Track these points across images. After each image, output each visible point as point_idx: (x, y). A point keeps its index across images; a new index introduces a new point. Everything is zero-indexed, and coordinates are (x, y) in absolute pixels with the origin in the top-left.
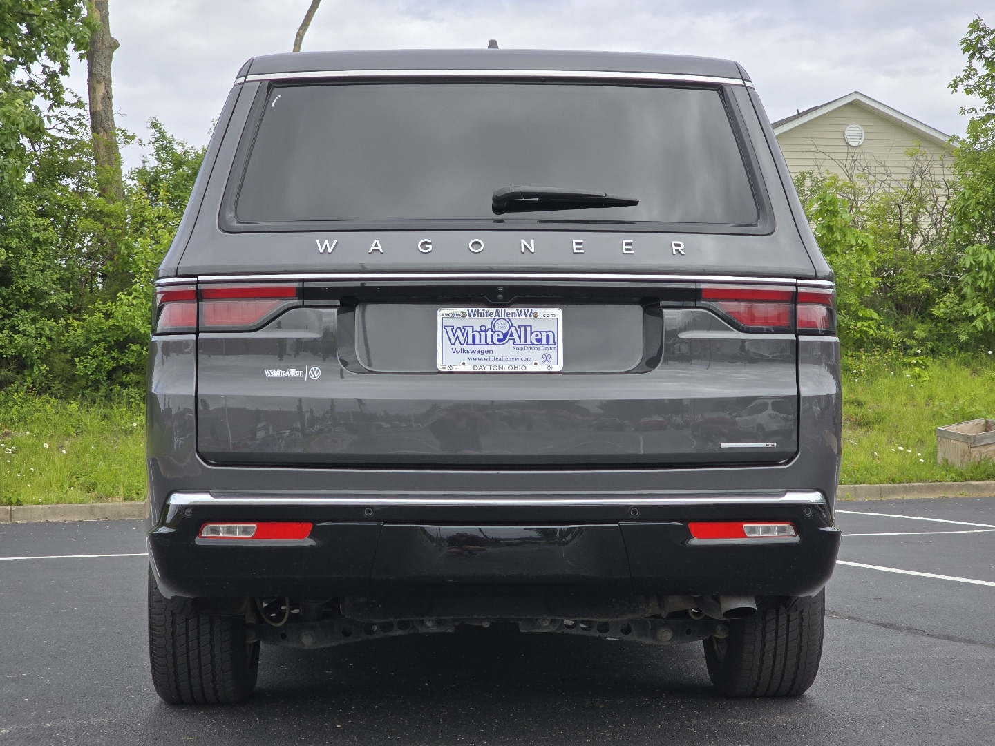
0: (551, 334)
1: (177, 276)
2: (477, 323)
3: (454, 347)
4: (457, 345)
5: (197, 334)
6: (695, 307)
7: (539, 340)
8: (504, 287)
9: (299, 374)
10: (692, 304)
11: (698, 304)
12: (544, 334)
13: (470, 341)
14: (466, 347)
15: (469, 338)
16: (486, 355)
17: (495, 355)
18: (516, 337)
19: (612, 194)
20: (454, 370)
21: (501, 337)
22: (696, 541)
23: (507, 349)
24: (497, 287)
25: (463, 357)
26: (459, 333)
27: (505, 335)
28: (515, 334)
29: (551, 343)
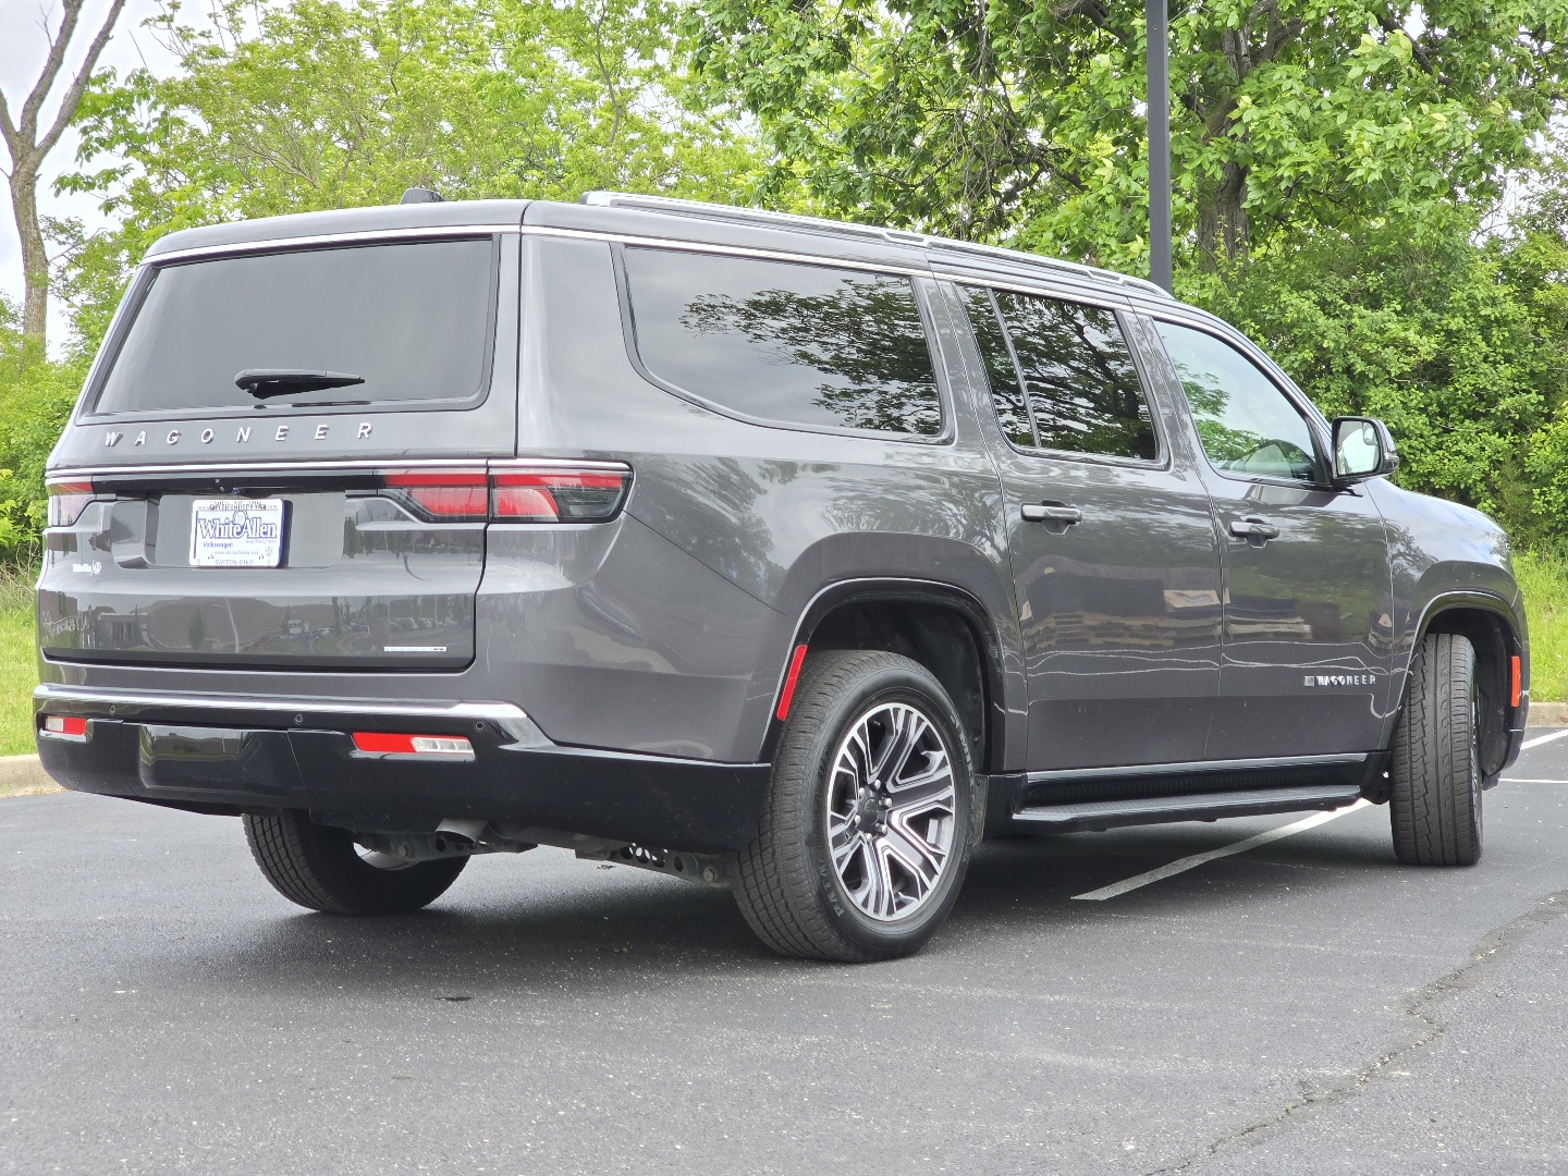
0: (274, 526)
2: (222, 516)
3: (205, 540)
4: (208, 540)
6: (376, 496)
8: (221, 479)
9: (89, 569)
10: (373, 492)
11: (380, 492)
13: (217, 535)
14: (215, 541)
15: (217, 530)
16: (228, 549)
17: (233, 548)
18: (249, 530)
19: (331, 374)
20: (202, 564)
22: (358, 754)
23: (240, 544)
24: (214, 479)
25: (212, 550)
26: (209, 526)
27: (242, 528)
28: (249, 526)
29: (274, 535)
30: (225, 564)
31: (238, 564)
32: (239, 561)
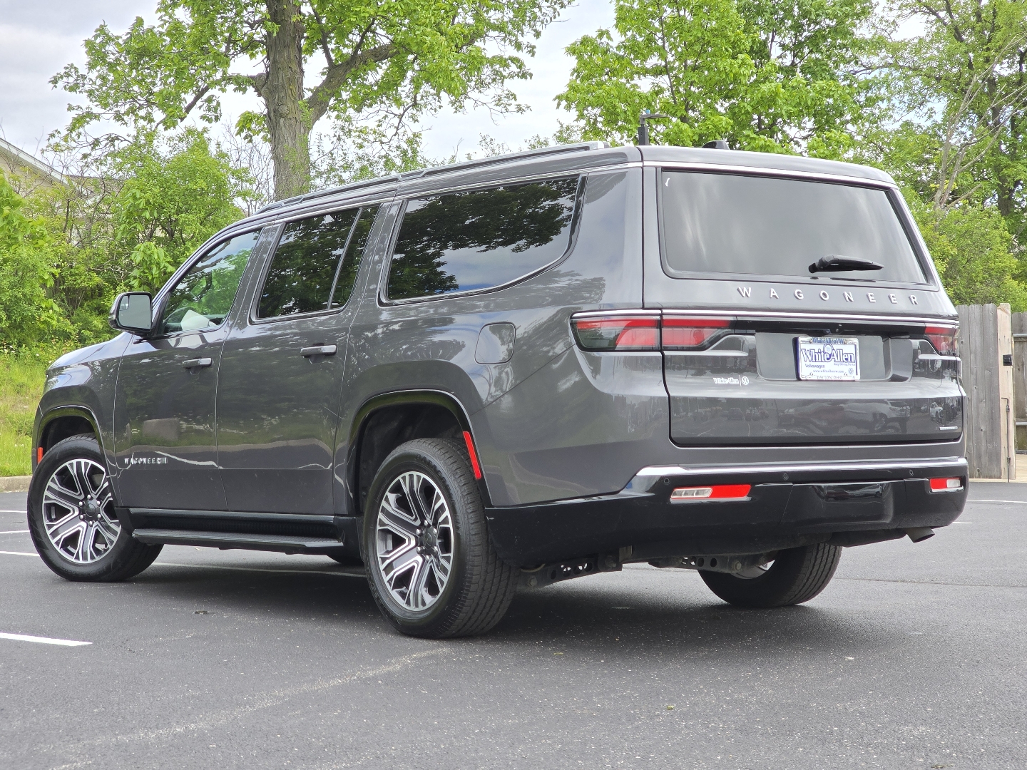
0: (853, 355)
1: (643, 308)
2: (815, 347)
3: (807, 363)
4: (808, 363)
5: (661, 351)
6: (922, 339)
7: (847, 359)
9: (735, 382)
10: (920, 336)
12: (849, 355)
13: (814, 360)
14: (812, 364)
15: (813, 358)
16: (822, 369)
17: (827, 369)
18: (835, 357)
20: (808, 379)
21: (828, 357)
23: (830, 365)
25: (811, 370)
26: (808, 354)
27: (830, 355)
28: (835, 355)
29: (853, 361)
30: (824, 379)
31: (833, 379)
32: (832, 376)
